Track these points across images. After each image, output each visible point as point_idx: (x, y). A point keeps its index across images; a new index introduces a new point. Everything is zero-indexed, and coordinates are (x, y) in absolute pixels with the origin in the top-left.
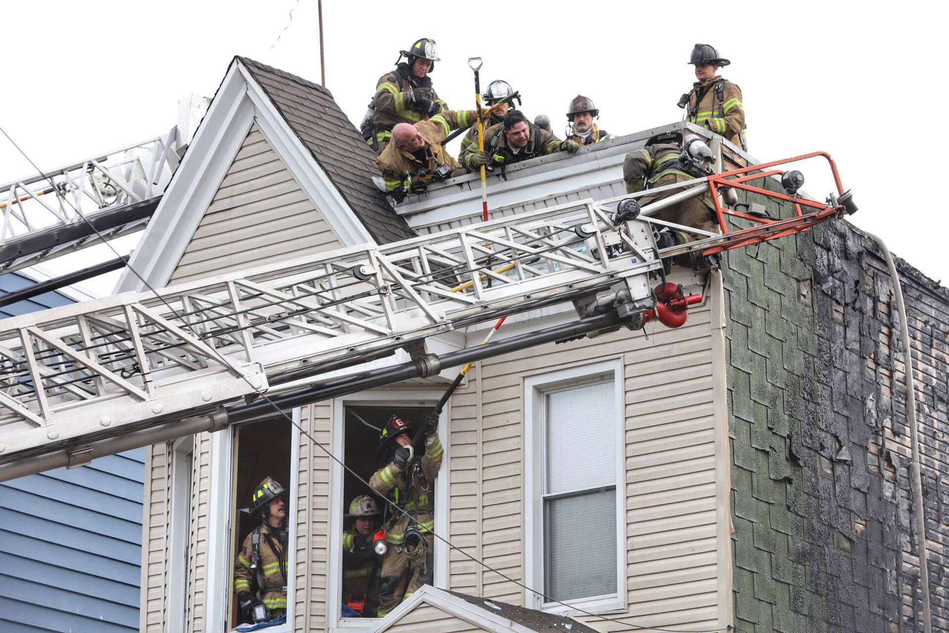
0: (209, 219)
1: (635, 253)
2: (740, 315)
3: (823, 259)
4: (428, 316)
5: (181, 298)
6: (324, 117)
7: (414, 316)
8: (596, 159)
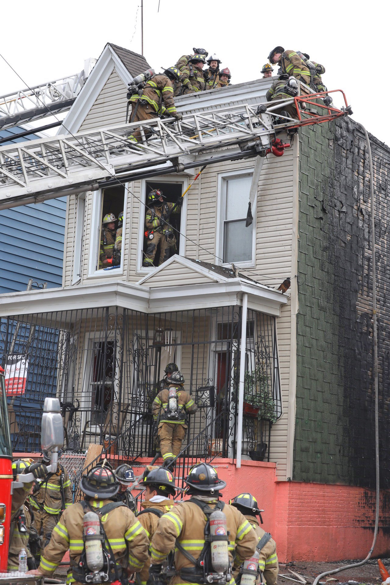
0: (95, 107)
1: (264, 126)
2: (305, 152)
3: (339, 131)
4: (180, 148)
5: (82, 138)
6: (142, 67)
7: (174, 148)
8: (250, 88)
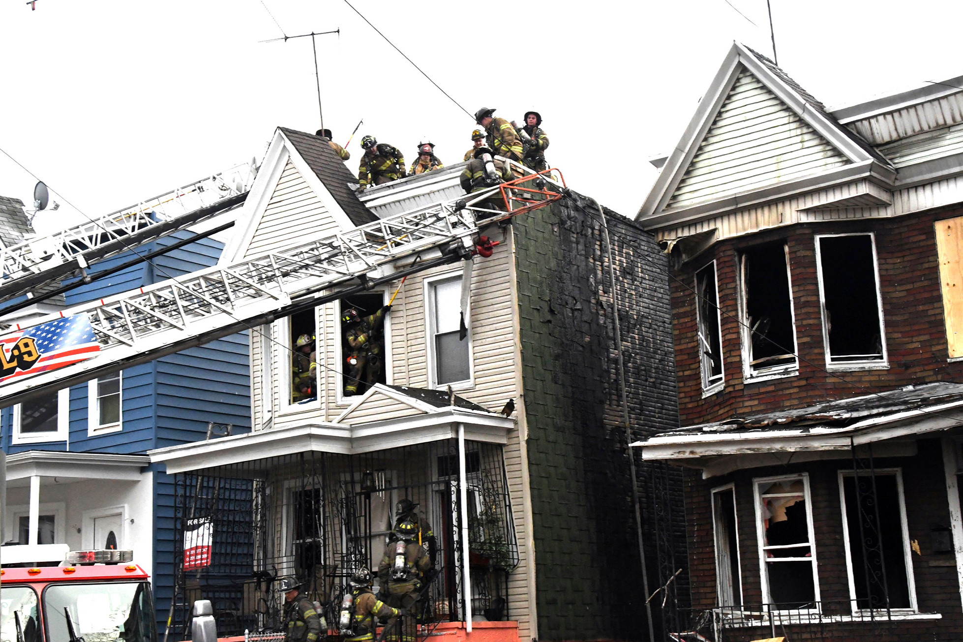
0: (270, 207)
1: (465, 225)
2: (522, 245)
3: (565, 212)
4: (367, 263)
5: (248, 264)
6: (323, 154)
7: (360, 264)
8: (451, 173)
